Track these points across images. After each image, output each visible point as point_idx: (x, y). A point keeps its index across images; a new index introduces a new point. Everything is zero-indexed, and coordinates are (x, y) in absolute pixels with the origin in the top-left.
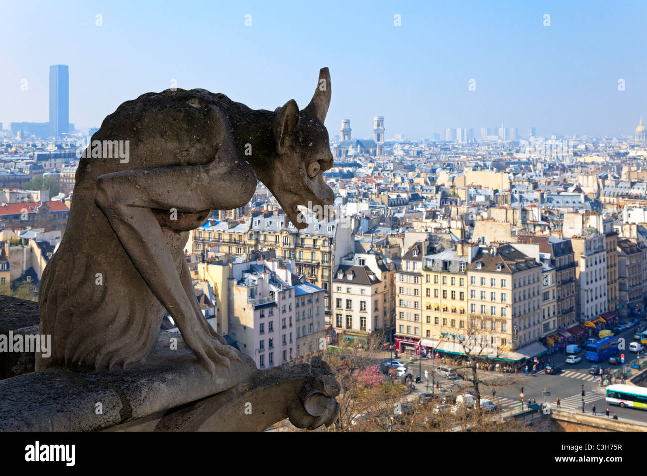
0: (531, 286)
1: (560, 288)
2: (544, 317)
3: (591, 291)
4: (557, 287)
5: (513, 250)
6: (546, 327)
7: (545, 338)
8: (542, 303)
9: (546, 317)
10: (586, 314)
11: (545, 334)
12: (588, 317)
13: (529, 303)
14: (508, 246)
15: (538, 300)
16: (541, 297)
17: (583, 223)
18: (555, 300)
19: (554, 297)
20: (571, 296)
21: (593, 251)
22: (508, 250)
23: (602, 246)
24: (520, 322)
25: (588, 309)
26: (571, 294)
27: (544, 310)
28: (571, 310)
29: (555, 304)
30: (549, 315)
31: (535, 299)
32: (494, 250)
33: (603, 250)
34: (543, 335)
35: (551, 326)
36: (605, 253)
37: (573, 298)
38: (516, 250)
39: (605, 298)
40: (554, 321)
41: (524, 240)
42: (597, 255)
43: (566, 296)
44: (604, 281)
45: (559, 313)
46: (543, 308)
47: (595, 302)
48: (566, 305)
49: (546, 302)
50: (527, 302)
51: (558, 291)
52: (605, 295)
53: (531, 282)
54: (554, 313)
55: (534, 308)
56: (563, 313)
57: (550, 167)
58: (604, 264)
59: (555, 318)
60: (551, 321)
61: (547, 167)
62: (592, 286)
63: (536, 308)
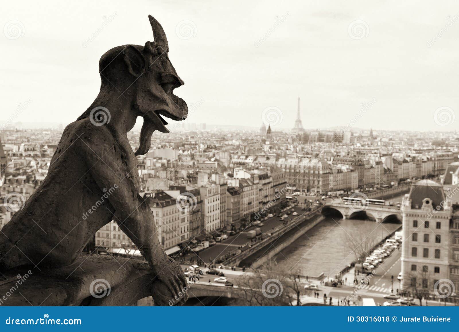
0: (174, 215)
1: (192, 216)
2: (181, 232)
3: (210, 217)
4: (190, 215)
5: (165, 194)
6: (183, 237)
7: (181, 244)
8: (180, 224)
9: (183, 232)
10: (207, 230)
11: (182, 242)
12: (208, 231)
13: (173, 225)
14: (162, 192)
15: (178, 223)
16: (180, 221)
17: (208, 178)
18: (189, 222)
19: (188, 221)
20: (198, 220)
21: (212, 194)
22: (162, 194)
23: (218, 192)
24: (167, 236)
25: (208, 227)
26: (198, 219)
27: (181, 228)
28: (198, 227)
29: (189, 224)
30: (184, 231)
31: (177, 222)
32: (153, 195)
33: (218, 194)
34: (181, 242)
35: (186, 237)
36: (219, 195)
37: (199, 221)
38: (167, 195)
39: (218, 221)
40: (188, 234)
41: (172, 188)
42: (215, 197)
43: (195, 220)
44: (218, 211)
45: (191, 229)
46: (181, 227)
47: (213, 223)
48: (195, 226)
49: (183, 223)
50: (171, 224)
51: (190, 217)
52: (218, 219)
53: (174, 212)
54: (188, 230)
55: (175, 227)
56: (193, 230)
57: (208, 147)
58: (219, 202)
59: (188, 233)
60: (186, 234)
61: (206, 147)
62: (211, 214)
63: (177, 227)
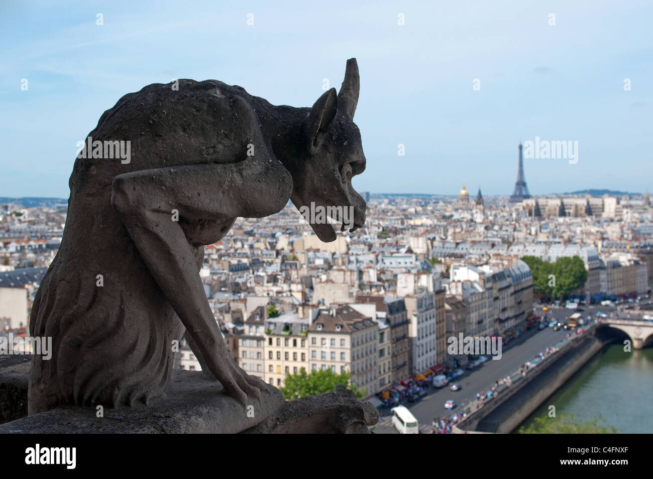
0: (369, 344)
1: (394, 345)
2: (380, 373)
3: (422, 346)
4: (392, 343)
5: (351, 310)
6: (382, 382)
7: (381, 393)
8: (378, 360)
9: (382, 372)
10: (417, 368)
11: (382, 389)
12: (419, 370)
13: (366, 361)
14: (347, 307)
15: (375, 357)
16: (377, 354)
17: (415, 282)
18: (390, 356)
19: (389, 354)
20: (405, 352)
21: (424, 308)
22: (347, 311)
23: (432, 304)
24: (358, 379)
25: (419, 363)
26: (404, 350)
27: (380, 366)
28: (404, 364)
29: (390, 360)
30: (384, 371)
31: (372, 356)
32: (333, 312)
33: (432, 308)
34: (379, 390)
35: (387, 381)
36: (434, 310)
37: (406, 354)
38: (354, 311)
39: (434, 352)
40: (389, 376)
41: (361, 300)
42: (428, 312)
43: (400, 352)
44: (434, 336)
45: (394, 368)
46: (379, 364)
47: (426, 356)
48: (400, 361)
49: (382, 358)
50: (364, 359)
51: (393, 347)
52: (434, 349)
53: (368, 340)
54: (389, 369)
55: (371, 365)
56: (397, 368)
57: (384, 230)
58: (434, 321)
59: (390, 373)
60: (386, 376)
61: (381, 229)
62: (423, 342)
63: (373, 364)
